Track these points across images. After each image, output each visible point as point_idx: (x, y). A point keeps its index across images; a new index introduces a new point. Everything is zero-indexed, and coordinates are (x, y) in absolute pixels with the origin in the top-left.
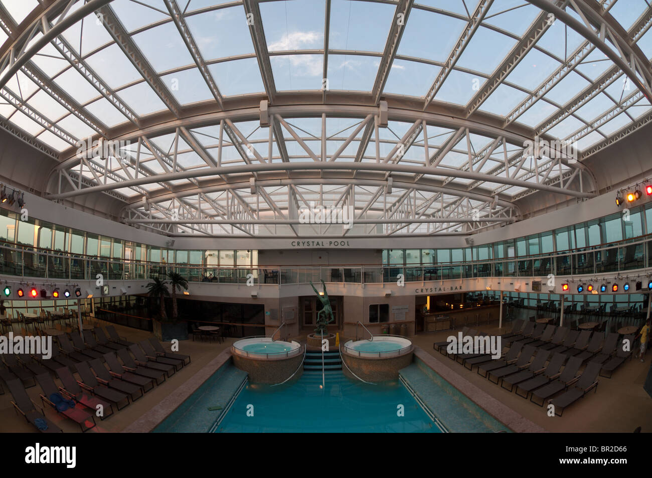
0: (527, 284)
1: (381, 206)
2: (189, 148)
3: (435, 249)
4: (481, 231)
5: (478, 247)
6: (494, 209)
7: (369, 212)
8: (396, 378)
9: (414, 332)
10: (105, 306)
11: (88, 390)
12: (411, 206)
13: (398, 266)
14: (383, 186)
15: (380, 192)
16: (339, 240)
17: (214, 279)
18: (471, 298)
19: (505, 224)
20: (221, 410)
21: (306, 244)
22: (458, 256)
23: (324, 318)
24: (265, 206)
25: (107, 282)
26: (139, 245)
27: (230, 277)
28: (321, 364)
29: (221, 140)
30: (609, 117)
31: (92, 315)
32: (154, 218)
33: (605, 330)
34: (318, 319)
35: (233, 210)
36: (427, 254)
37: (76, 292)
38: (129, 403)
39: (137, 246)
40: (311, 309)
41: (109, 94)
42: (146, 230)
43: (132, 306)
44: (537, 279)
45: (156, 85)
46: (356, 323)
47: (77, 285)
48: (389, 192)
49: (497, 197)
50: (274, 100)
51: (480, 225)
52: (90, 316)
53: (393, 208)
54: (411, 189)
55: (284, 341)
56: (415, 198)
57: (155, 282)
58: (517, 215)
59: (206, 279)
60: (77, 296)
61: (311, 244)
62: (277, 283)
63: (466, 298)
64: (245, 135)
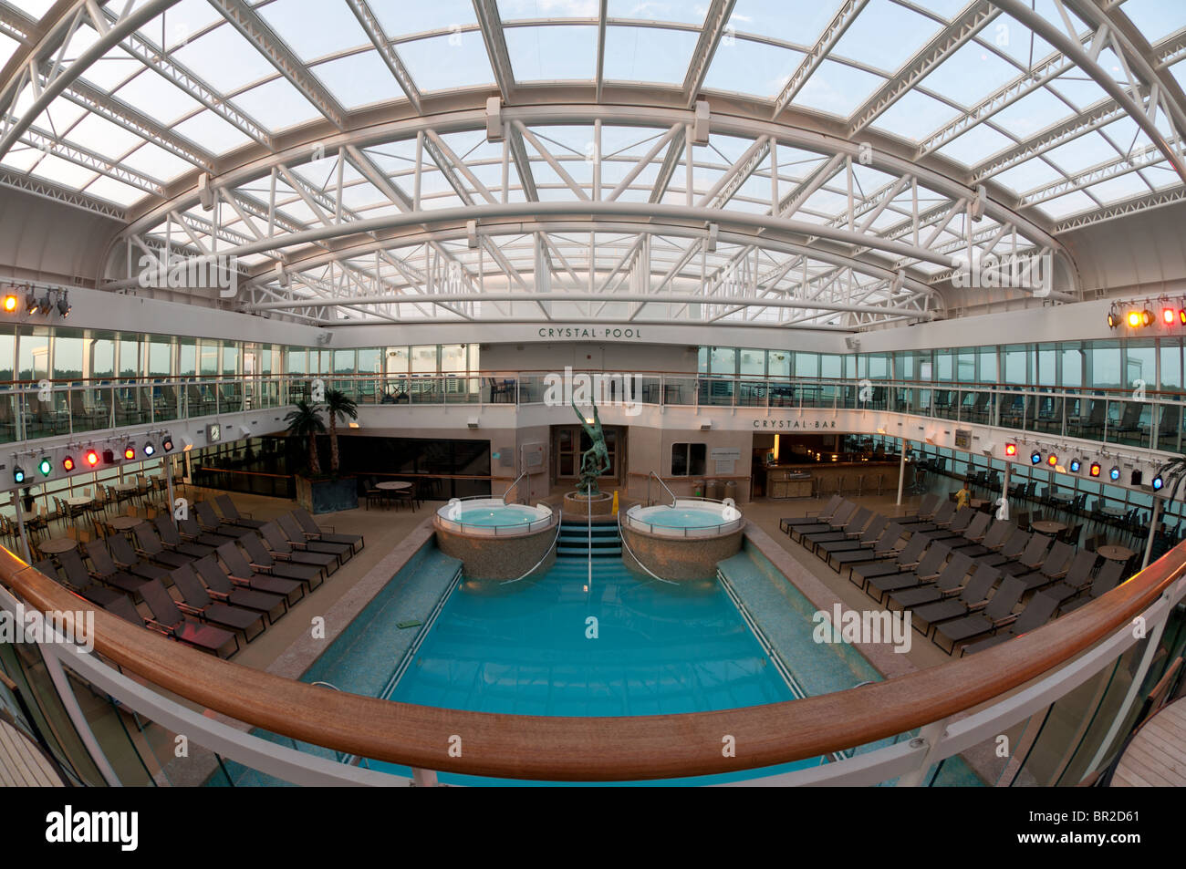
0: (947, 433)
1: (697, 270)
2: (361, 177)
3: (793, 352)
4: (873, 327)
5: (868, 355)
6: (897, 293)
7: (677, 280)
8: (712, 576)
9: (749, 497)
10: (208, 461)
11: (194, 615)
12: (749, 273)
13: (726, 378)
14: (702, 238)
15: (697, 248)
16: (623, 328)
17: (401, 398)
18: (854, 445)
19: (915, 321)
20: (419, 627)
21: (564, 333)
22: (832, 368)
23: (594, 466)
24: (494, 266)
25: (217, 418)
26: (267, 346)
27: (430, 393)
28: (585, 545)
29: (420, 162)
30: (1107, 173)
31: (188, 480)
32: (296, 297)
33: (1077, 543)
34: (583, 467)
35: (436, 275)
36: (779, 358)
37: (164, 444)
38: (265, 628)
39: (264, 348)
40: (570, 449)
41: (219, 103)
42: (281, 319)
43: (255, 455)
44: (966, 426)
45: (302, 81)
46: (648, 474)
47: (166, 432)
48: (712, 250)
49: (902, 273)
50: (510, 96)
51: (873, 317)
52: (183, 483)
53: (718, 274)
54: (750, 247)
55: (525, 504)
56: (758, 261)
57: (300, 411)
58: (938, 308)
59: (387, 399)
60: (167, 451)
61: (573, 332)
62: (512, 402)
63: (843, 442)
64: (459, 154)
